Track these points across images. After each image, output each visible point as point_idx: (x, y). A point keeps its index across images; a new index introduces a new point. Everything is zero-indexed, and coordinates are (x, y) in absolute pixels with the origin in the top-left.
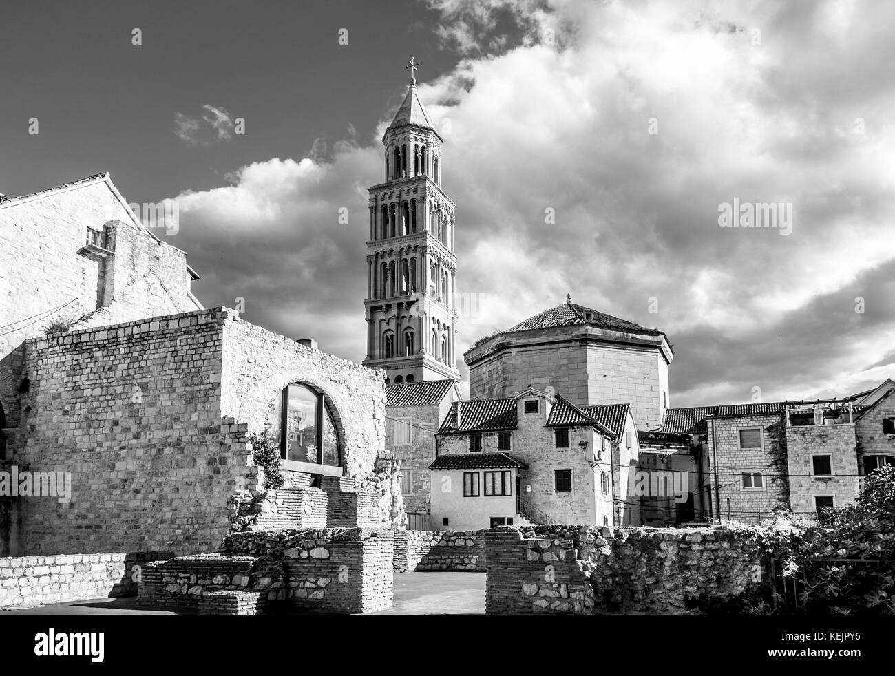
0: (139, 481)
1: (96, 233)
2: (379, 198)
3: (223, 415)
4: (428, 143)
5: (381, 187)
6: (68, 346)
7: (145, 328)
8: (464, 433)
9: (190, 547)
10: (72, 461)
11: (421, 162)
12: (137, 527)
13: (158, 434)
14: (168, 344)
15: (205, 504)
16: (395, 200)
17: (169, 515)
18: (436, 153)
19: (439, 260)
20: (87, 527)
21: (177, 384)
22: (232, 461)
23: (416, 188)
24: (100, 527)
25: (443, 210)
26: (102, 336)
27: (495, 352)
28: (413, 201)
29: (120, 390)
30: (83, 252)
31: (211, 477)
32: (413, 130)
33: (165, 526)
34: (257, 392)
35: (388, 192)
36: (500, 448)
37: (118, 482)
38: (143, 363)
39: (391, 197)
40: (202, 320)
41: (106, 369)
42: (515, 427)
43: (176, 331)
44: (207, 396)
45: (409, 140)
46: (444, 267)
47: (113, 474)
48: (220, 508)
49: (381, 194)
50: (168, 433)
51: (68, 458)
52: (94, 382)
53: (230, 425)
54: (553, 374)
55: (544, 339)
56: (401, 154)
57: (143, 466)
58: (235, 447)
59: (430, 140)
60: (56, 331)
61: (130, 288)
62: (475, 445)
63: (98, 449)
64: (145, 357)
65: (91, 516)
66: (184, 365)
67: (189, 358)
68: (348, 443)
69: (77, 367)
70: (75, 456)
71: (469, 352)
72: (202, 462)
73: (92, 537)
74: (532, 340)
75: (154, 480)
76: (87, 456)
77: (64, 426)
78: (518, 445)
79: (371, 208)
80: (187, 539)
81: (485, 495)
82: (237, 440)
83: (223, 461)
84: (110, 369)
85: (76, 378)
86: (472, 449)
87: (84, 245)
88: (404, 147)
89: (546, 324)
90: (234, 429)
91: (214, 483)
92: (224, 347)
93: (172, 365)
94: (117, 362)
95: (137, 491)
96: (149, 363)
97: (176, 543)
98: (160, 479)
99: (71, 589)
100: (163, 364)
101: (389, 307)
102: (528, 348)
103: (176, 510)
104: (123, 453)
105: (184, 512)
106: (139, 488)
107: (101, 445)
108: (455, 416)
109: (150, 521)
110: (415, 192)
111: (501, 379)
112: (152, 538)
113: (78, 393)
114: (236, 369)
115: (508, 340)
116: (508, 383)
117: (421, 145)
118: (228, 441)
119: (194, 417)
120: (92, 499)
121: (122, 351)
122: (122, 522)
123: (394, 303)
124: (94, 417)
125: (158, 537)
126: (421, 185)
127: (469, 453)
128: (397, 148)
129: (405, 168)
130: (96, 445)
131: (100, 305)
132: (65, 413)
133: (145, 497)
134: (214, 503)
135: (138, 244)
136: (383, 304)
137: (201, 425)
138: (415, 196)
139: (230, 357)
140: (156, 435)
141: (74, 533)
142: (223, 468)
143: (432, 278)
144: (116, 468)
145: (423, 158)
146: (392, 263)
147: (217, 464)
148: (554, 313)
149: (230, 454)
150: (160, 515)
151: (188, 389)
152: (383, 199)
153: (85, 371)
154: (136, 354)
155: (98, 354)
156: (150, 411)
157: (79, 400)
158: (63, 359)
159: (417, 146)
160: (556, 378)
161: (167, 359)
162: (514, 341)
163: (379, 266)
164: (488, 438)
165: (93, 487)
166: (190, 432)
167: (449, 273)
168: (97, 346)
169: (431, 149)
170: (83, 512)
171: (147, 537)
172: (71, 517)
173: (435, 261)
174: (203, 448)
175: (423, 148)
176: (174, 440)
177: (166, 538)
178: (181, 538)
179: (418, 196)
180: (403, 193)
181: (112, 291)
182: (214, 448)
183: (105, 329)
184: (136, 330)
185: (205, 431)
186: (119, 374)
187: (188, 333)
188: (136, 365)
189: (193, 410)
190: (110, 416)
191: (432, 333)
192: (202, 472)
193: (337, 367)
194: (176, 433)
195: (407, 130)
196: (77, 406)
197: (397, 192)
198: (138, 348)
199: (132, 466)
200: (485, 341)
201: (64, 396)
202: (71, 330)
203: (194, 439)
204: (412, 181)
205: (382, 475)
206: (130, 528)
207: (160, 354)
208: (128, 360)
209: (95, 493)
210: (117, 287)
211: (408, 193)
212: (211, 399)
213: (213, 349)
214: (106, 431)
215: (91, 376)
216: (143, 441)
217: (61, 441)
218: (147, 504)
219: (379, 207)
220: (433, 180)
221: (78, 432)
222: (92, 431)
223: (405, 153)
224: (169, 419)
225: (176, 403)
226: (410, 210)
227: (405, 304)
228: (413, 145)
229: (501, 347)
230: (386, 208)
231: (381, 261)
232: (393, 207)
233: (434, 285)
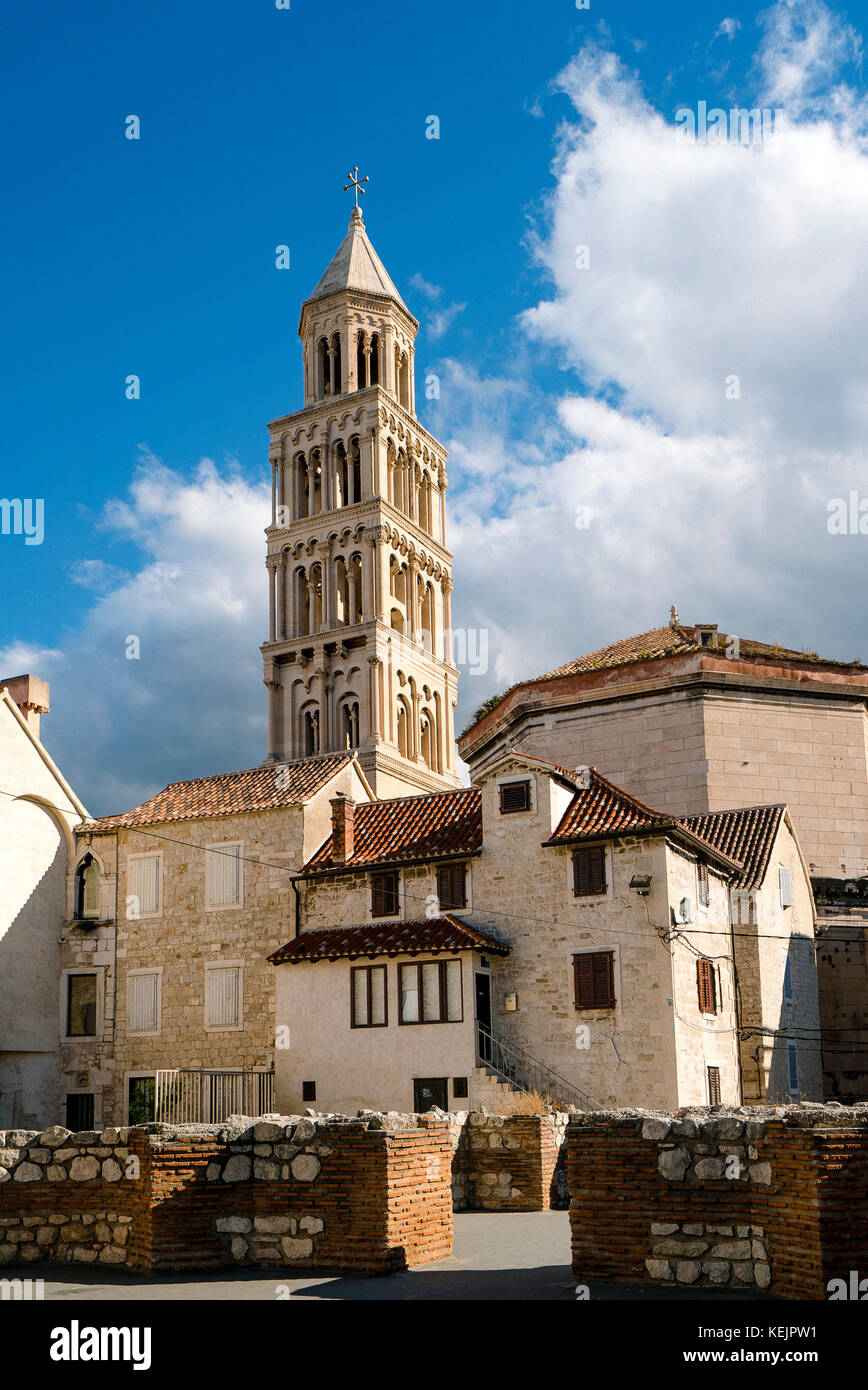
2: (289, 440)
4: (385, 327)
5: (293, 419)
8: (358, 871)
11: (371, 362)
16: (318, 440)
18: (403, 347)
19: (412, 558)
23: (360, 413)
25: (419, 460)
27: (511, 726)
28: (354, 439)
32: (354, 301)
35: (306, 426)
36: (442, 903)
39: (310, 436)
42: (476, 849)
45: (347, 321)
46: (424, 574)
49: (292, 431)
55: (610, 689)
56: (331, 352)
59: (388, 322)
62: (386, 902)
71: (465, 734)
74: (586, 695)
78: (483, 897)
79: (275, 461)
81: (402, 1022)
86: (376, 913)
88: (336, 336)
101: (308, 654)
102: (577, 712)
110: (357, 420)
115: (535, 697)
117: (370, 330)
123: (318, 645)
126: (368, 406)
127: (371, 921)
128: (324, 340)
129: (336, 376)
136: (298, 648)
138: (357, 429)
143: (397, 594)
145: (374, 358)
146: (316, 567)
152: (296, 440)
159: (361, 335)
162: (546, 699)
163: (289, 574)
164: (415, 881)
167: (437, 586)
169: (392, 339)
173: (402, 559)
175: (375, 335)
179: (362, 430)
180: (335, 426)
191: (397, 703)
195: (339, 300)
197: (322, 423)
200: (494, 705)
204: (352, 399)
211: (342, 426)
219: (289, 459)
220: (395, 398)
223: (338, 349)
226: (349, 458)
227: (340, 646)
228: (353, 329)
229: (523, 715)
230: (302, 459)
231: (293, 565)
232: (316, 455)
233: (403, 608)
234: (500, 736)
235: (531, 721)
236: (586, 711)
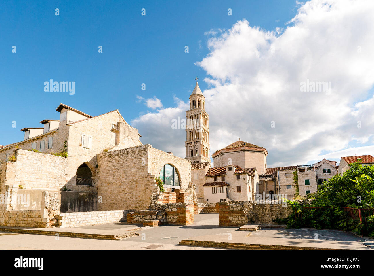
0: (127, 191)
1: (115, 125)
2: (188, 114)
3: (148, 173)
4: (201, 99)
5: (189, 111)
6: (108, 155)
7: (128, 150)
8: (212, 176)
9: (140, 208)
10: (109, 186)
11: (199, 104)
12: (126, 203)
13: (131, 178)
14: (134, 154)
15: (144, 196)
16: (193, 114)
17: (135, 200)
18: (203, 101)
19: (205, 130)
20: (113, 203)
21: (136, 165)
22: (151, 185)
23: (198, 111)
24: (117, 203)
25: (205, 117)
26: (117, 153)
27: (220, 154)
28: (198, 114)
29: (121, 167)
30: (112, 130)
31: (145, 190)
32: (197, 96)
33: (134, 203)
34: (157, 167)
35: (191, 112)
36: (222, 180)
37: (121, 191)
38: (127, 160)
39: (192, 113)
40: (142, 148)
41: (118, 161)
42: (226, 174)
43: (136, 151)
44: (144, 168)
45: (196, 98)
46: (206, 132)
47: (120, 189)
48: (148, 198)
49: (189, 112)
50: (134, 178)
51: (108, 185)
52: (115, 165)
53: (150, 176)
54: (236, 160)
55: (233, 150)
56: (194, 102)
57: (128, 187)
58: (152, 181)
59: (202, 98)
60: (105, 151)
61: (124, 140)
63: (116, 183)
64: (128, 158)
65: (114, 200)
66: (138, 160)
67: (139, 158)
68: (181, 180)
69: (110, 161)
70: (110, 184)
71: (213, 155)
72: (143, 186)
73: (115, 206)
74: (230, 151)
75: (131, 190)
76: (113, 184)
77: (107, 177)
78: (227, 180)
79: (187, 117)
80: (139, 206)
81: (218, 193)
82: (152, 180)
83: (148, 185)
84: (119, 161)
85: (110, 164)
86: (214, 181)
87: (112, 129)
88: (195, 100)
89: (233, 146)
90: (151, 177)
91: (146, 191)
92: (148, 155)
93: (135, 160)
94: (120, 159)
95: (126, 194)
96: (129, 159)
97: (136, 207)
98: (132, 190)
99: (110, 219)
100: (132, 160)
101: (191, 143)
102: (229, 153)
103: (136, 198)
104: (123, 183)
105: (138, 199)
106: (127, 192)
107: (117, 181)
108: (210, 172)
109: (130, 201)
110: (198, 112)
111: (222, 162)
112: (130, 206)
113: (111, 168)
114: (151, 161)
115: (223, 151)
116: (224, 163)
117: (199, 99)
118: (150, 180)
119: (141, 173)
120: (115, 196)
121: (122, 156)
122: (123, 202)
123: (193, 142)
124: (115, 174)
125: (132, 206)
126: (200, 110)
127: (214, 182)
128: (193, 100)
129: (195, 106)
130: (115, 181)
131: (116, 144)
132: (107, 173)
133: (128, 195)
134: (146, 196)
135: (126, 128)
136: (190, 142)
137: (142, 176)
138: (198, 113)
139: (150, 157)
140: (131, 179)
141: (110, 205)
142: (148, 187)
143: (203, 135)
144: (121, 188)
145: (200, 103)
146: (192, 131)
147: (147, 186)
148: (236, 143)
149: (150, 183)
150: (132, 200)
151: (139, 166)
152: (189, 114)
153: (112, 162)
154: (125, 157)
155: (116, 157)
156: (129, 172)
157: (111, 170)
158: (107, 159)
159: (198, 100)
160: (237, 161)
161: (134, 158)
162: (225, 151)
163: (189, 132)
164: (219, 177)
165: (115, 193)
166: (140, 178)
167: (208, 133)
168: (115, 155)
169: (202, 100)
170: (112, 199)
171: (129, 206)
172: (109, 200)
173: (204, 130)
174: (143, 182)
175: (200, 100)
176: (135, 180)
177: (134, 206)
178: (138, 206)
179: (199, 113)
180: (195, 112)
181: (119, 140)
182: (146, 182)
183: (117, 151)
184: (125, 151)
185: (144, 177)
186: (121, 162)
187: (139, 151)
188: (126, 160)
189: (140, 172)
190: (119, 174)
191: (203, 150)
192: (143, 188)
193: (178, 160)
194: (136, 178)
195: (195, 95)
196: (111, 171)
197: (193, 112)
198: (126, 155)
199: (125, 187)
200: (217, 151)
201: (107, 168)
202: (109, 151)
203: (141, 179)
204: (197, 109)
205: (191, 188)
206: (125, 203)
207: (132, 157)
208: (123, 159)
209: (115, 194)
210: (120, 139)
211: (196, 112)
212: (145, 169)
213: (145, 155)
214: (118, 178)
215: (114, 163)
216: (128, 180)
217: (106, 181)
218: (129, 197)
219: (189, 116)
220: (203, 109)
221: (111, 178)
222: (114, 178)
223: (195, 102)
224: (134, 174)
225: (136, 170)
226: (197, 117)
227: (196, 142)
228: (197, 99)
229: (222, 153)
230: (190, 116)
231: (189, 131)
232: (192, 116)
233: (204, 137)
234: (218, 155)
235: (223, 154)
236: (230, 153)
